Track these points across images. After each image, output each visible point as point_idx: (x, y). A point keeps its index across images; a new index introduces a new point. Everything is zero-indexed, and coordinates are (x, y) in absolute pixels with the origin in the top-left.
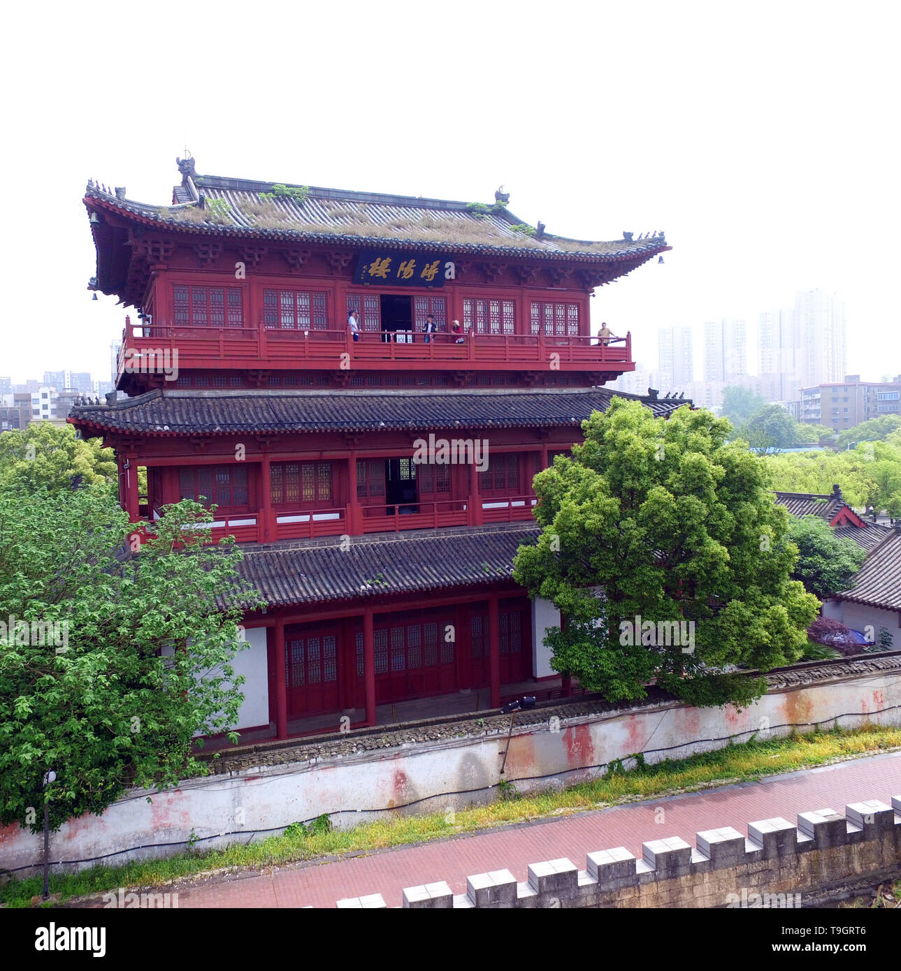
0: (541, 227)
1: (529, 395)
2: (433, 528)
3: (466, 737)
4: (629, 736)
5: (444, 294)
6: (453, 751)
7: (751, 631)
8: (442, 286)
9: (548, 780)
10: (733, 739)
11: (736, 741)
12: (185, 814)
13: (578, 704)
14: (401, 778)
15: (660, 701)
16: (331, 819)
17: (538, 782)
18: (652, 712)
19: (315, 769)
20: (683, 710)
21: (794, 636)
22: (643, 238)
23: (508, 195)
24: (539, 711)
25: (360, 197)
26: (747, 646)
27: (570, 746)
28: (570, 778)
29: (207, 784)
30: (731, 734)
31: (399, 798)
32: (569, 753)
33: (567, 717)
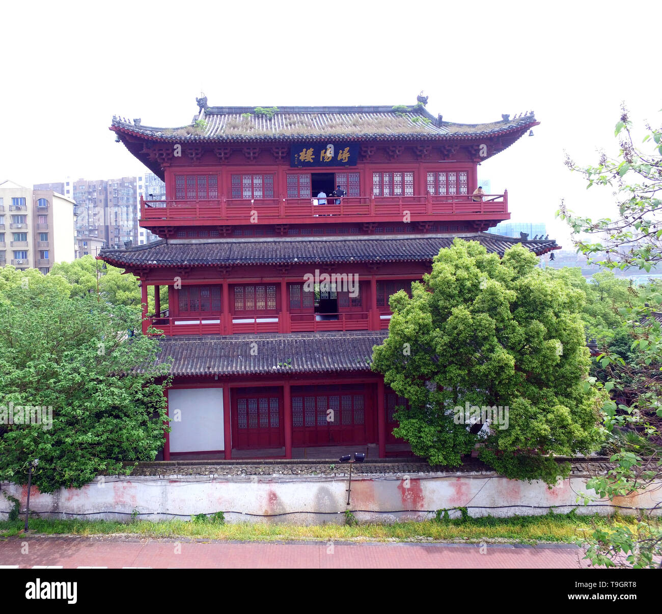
0: (441, 117)
1: (423, 239)
2: (342, 331)
3: (319, 476)
4: (455, 493)
5: (357, 171)
6: (311, 484)
7: (535, 423)
8: (355, 165)
9: (385, 515)
10: (553, 509)
11: (556, 511)
12: (133, 497)
13: (412, 464)
14: (273, 497)
15: (482, 470)
16: (225, 515)
17: (377, 515)
18: (475, 478)
19: (214, 481)
20: (504, 480)
21: (576, 432)
22: (517, 117)
23: (427, 97)
24: (380, 464)
25: (315, 110)
26: (529, 435)
27: (404, 493)
28: (404, 516)
29: (146, 481)
30: (551, 505)
31: (272, 509)
32: (403, 498)
33: (400, 472)
